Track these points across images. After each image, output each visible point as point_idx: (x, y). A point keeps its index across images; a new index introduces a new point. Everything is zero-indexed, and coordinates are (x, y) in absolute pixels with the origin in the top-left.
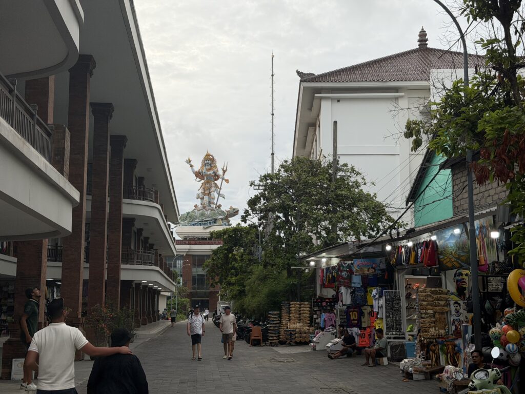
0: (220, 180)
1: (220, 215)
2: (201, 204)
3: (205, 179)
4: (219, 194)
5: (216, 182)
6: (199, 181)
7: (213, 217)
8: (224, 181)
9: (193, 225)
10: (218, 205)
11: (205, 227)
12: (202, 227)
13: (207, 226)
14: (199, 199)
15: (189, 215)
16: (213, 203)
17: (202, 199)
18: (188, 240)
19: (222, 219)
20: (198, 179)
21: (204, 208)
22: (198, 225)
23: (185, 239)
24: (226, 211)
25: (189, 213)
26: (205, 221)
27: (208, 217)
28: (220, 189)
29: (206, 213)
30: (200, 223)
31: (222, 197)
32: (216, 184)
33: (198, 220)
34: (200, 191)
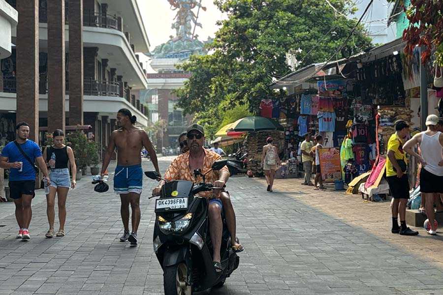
0: (197, 7)
1: (197, 46)
2: (177, 35)
3: (181, 7)
4: (196, 23)
5: (192, 10)
6: (174, 10)
7: (190, 48)
8: (201, 9)
9: (169, 57)
10: (195, 35)
11: (181, 59)
12: (178, 59)
13: (183, 58)
14: (175, 29)
15: (164, 47)
16: (190, 34)
17: (178, 29)
18: (163, 74)
19: (200, 51)
20: (173, 7)
21: (180, 38)
22: (173, 58)
23: (160, 73)
24: (204, 42)
25: (164, 44)
26: (181, 53)
27: (185, 48)
28: (197, 17)
29: (182, 44)
30: (176, 56)
31: (199, 27)
32: (192, 12)
33: (174, 52)
34: (176, 20)
